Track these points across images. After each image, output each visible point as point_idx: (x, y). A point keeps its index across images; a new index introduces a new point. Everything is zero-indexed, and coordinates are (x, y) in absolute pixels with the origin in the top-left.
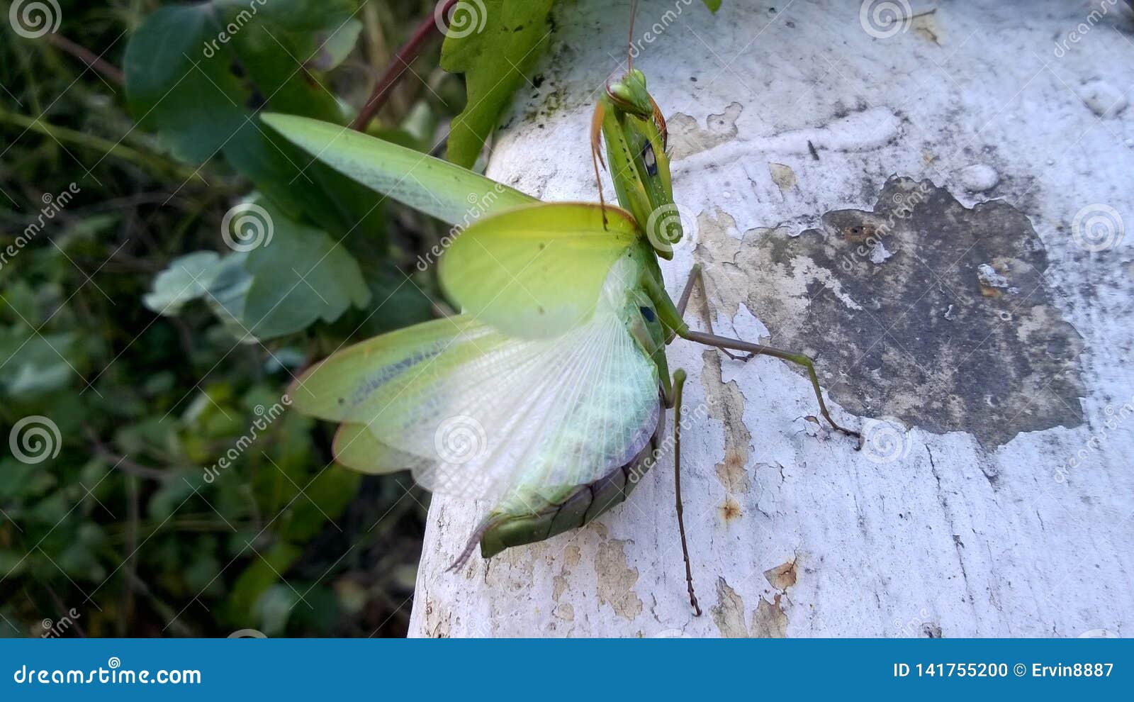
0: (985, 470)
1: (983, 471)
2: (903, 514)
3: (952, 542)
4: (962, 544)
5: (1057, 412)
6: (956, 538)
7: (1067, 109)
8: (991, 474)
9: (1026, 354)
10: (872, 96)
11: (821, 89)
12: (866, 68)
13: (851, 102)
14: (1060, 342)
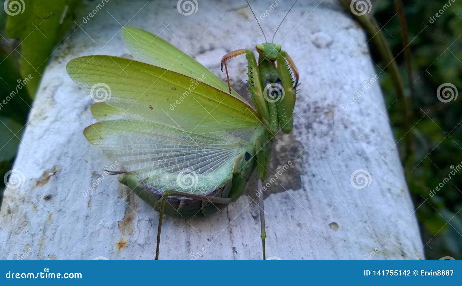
0: (252, 213)
1: (251, 214)
2: (209, 238)
3: (232, 251)
4: (236, 252)
5: (289, 182)
6: (234, 249)
7: (304, 45)
8: (255, 215)
9: (278, 157)
10: (217, 43)
11: (194, 42)
12: (215, 31)
13: (207, 46)
14: (295, 150)
